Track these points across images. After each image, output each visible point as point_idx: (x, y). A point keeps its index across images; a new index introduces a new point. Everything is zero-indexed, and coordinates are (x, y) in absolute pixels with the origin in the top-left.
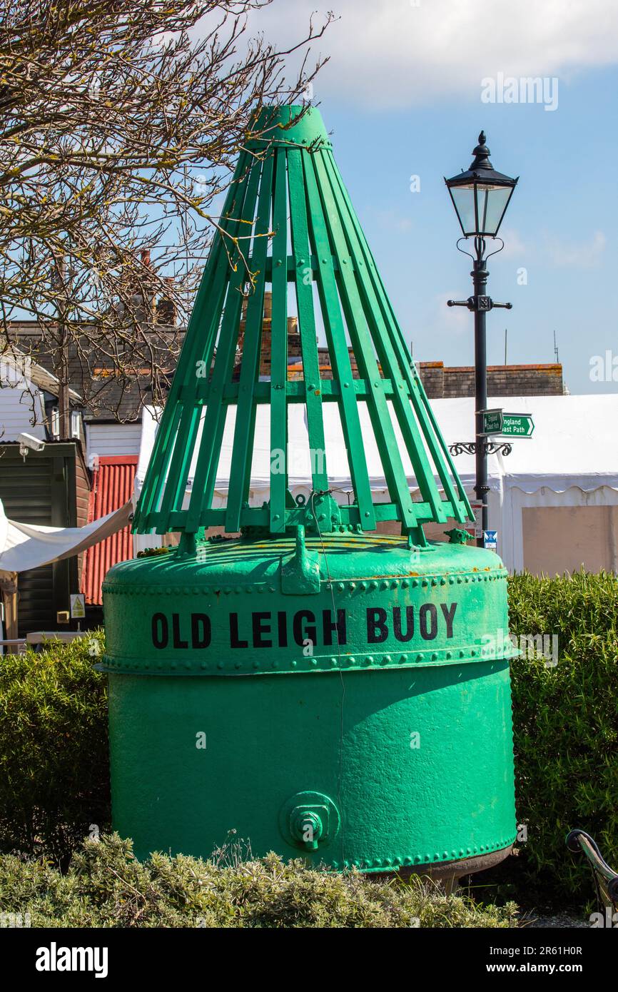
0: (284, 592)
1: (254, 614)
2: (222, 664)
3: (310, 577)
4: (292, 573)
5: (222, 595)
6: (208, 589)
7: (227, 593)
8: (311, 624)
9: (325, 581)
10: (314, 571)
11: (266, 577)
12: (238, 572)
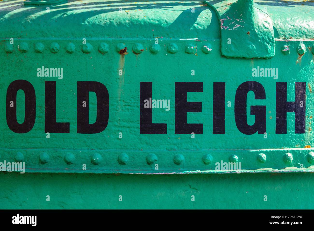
0: (224, 53)
1: (177, 84)
2: (125, 157)
3: (263, 33)
4: (238, 26)
5: (129, 53)
6: (107, 45)
7: (136, 53)
8: (260, 103)
9: (281, 40)
10: (266, 25)
11: (196, 30)
12: (152, 21)
